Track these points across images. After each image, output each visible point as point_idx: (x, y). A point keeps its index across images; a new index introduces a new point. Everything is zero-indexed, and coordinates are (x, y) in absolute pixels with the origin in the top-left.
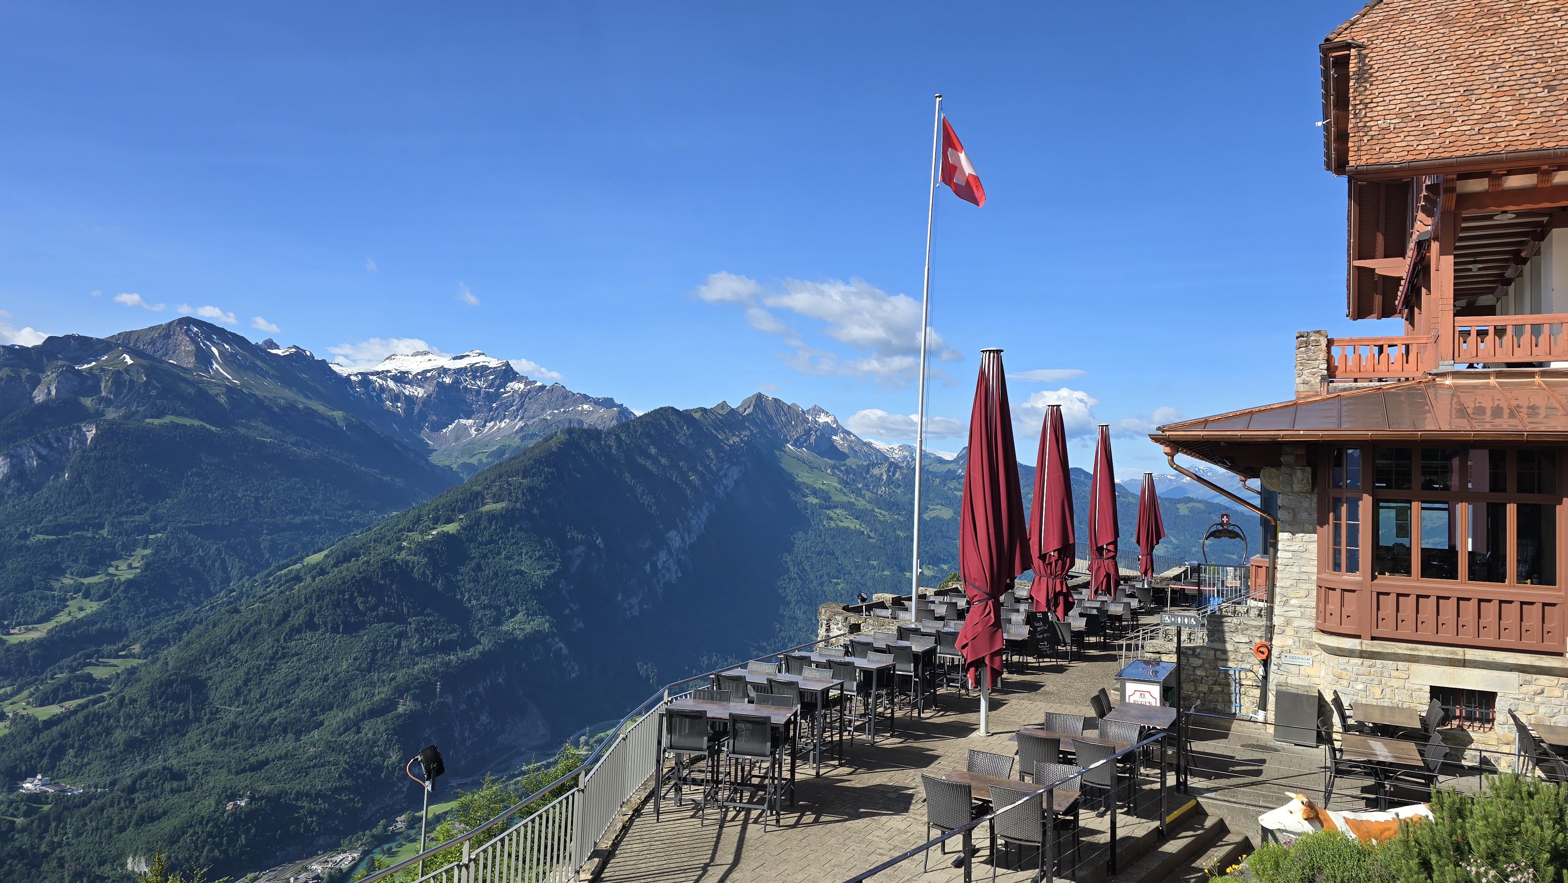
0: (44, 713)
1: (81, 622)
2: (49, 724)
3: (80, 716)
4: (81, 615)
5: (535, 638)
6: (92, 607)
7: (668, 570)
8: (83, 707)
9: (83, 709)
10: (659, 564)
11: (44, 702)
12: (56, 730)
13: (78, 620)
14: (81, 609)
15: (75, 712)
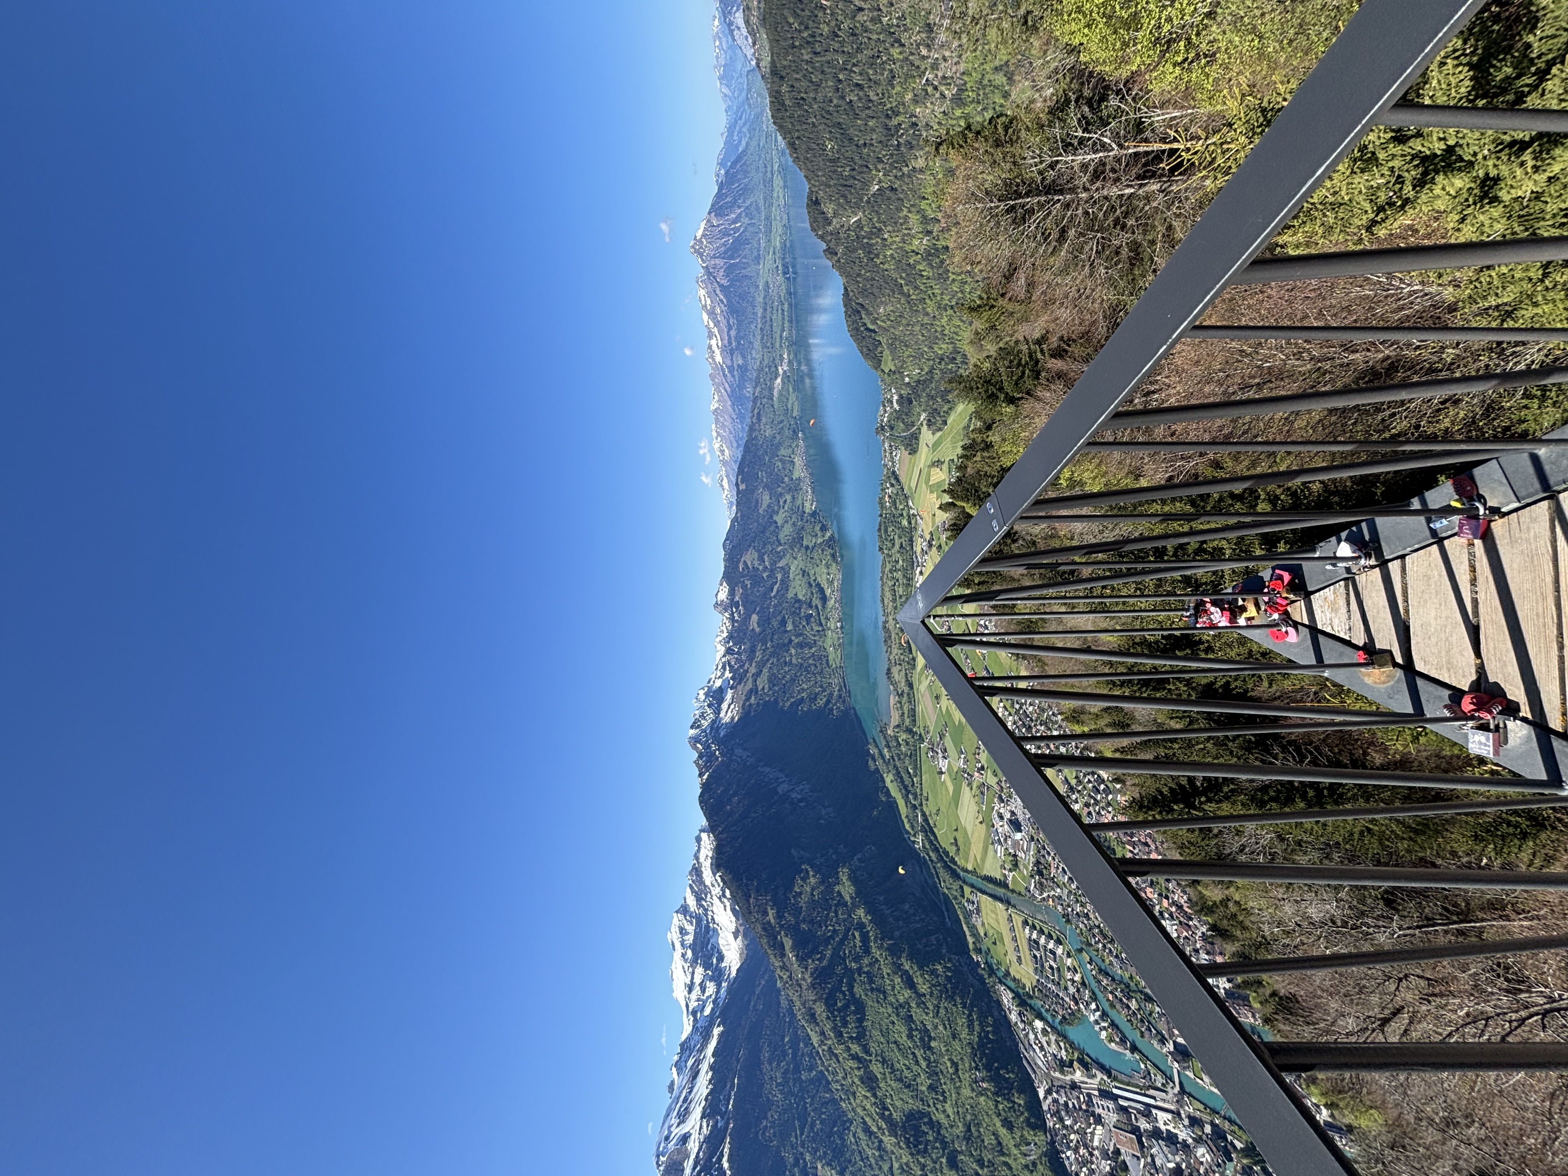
5: (853, 879)
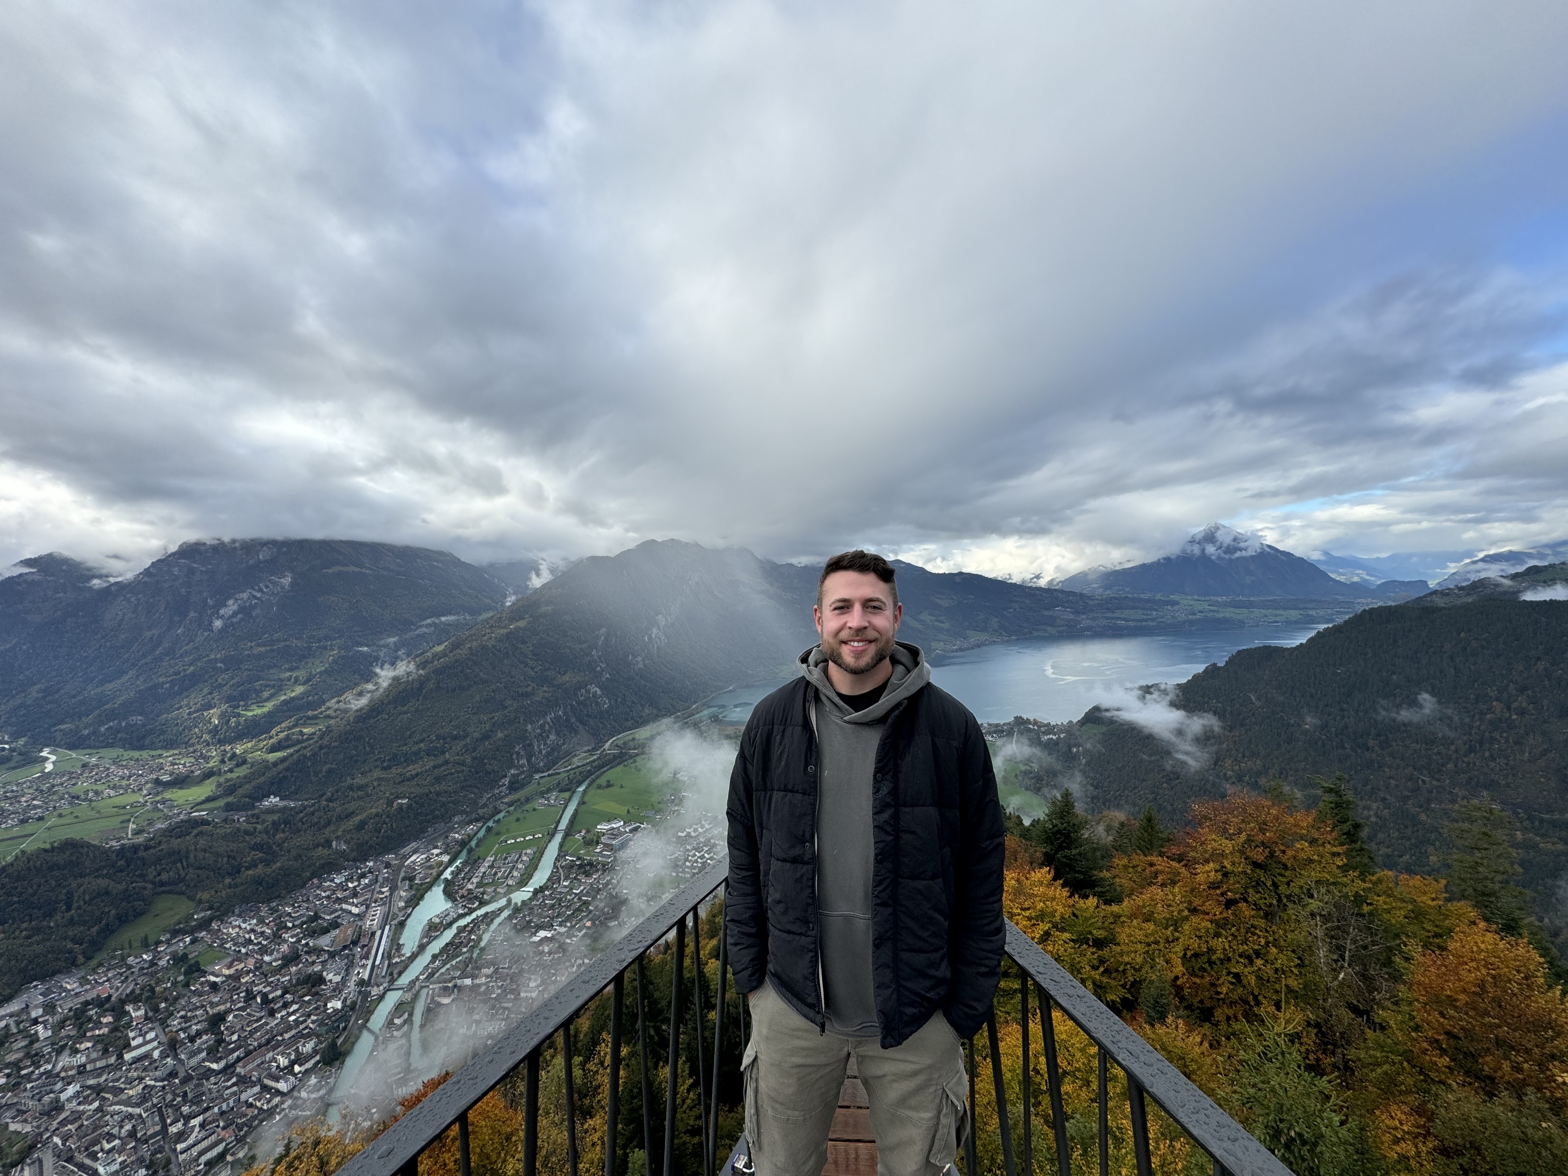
0: (273, 757)
1: (293, 699)
2: (275, 764)
3: (295, 757)
6: (299, 690)
7: (660, 639)
8: (297, 751)
9: (297, 753)
10: (653, 636)
11: (273, 749)
12: (281, 767)
13: (291, 698)
15: (292, 755)
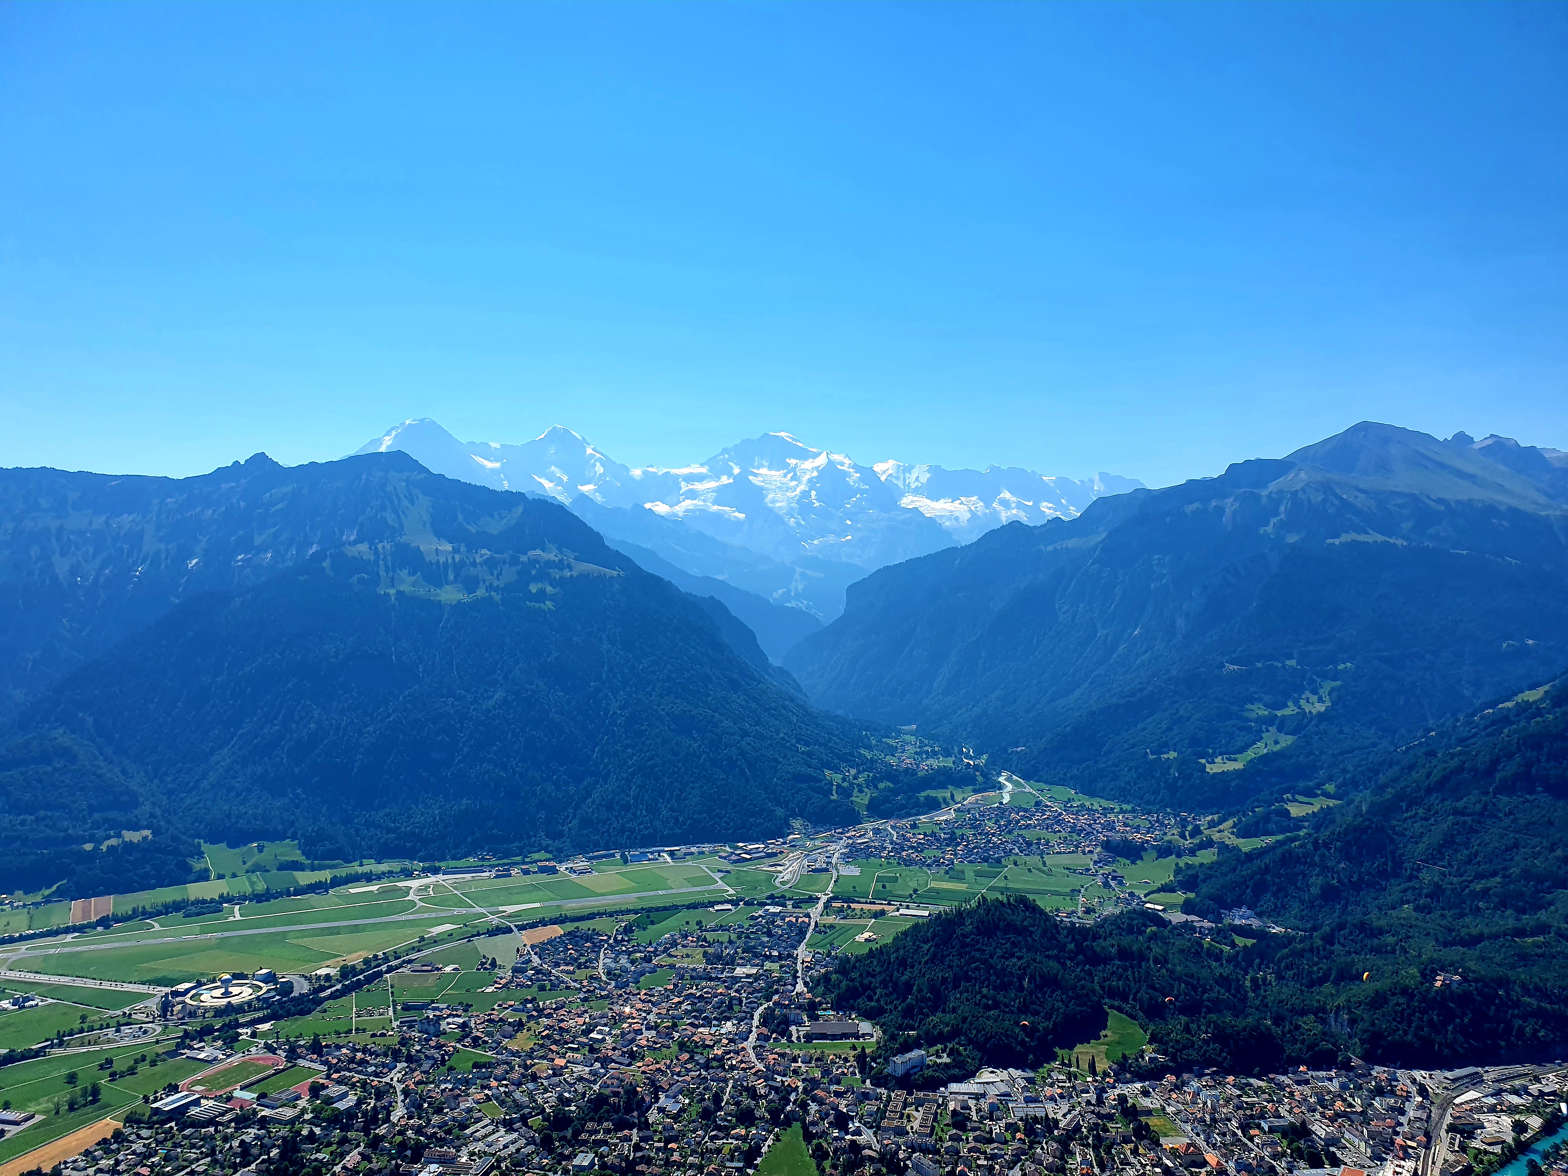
0: (1247, 845)
1: (1277, 755)
3: (1279, 851)
4: (1277, 748)
6: (1286, 741)
9: (1281, 846)
13: (1273, 753)
14: (1276, 742)
15: (1272, 847)
